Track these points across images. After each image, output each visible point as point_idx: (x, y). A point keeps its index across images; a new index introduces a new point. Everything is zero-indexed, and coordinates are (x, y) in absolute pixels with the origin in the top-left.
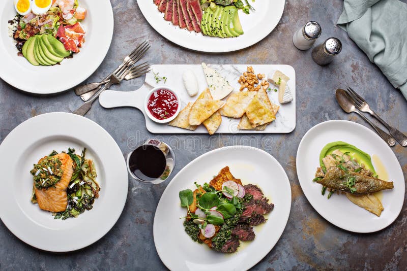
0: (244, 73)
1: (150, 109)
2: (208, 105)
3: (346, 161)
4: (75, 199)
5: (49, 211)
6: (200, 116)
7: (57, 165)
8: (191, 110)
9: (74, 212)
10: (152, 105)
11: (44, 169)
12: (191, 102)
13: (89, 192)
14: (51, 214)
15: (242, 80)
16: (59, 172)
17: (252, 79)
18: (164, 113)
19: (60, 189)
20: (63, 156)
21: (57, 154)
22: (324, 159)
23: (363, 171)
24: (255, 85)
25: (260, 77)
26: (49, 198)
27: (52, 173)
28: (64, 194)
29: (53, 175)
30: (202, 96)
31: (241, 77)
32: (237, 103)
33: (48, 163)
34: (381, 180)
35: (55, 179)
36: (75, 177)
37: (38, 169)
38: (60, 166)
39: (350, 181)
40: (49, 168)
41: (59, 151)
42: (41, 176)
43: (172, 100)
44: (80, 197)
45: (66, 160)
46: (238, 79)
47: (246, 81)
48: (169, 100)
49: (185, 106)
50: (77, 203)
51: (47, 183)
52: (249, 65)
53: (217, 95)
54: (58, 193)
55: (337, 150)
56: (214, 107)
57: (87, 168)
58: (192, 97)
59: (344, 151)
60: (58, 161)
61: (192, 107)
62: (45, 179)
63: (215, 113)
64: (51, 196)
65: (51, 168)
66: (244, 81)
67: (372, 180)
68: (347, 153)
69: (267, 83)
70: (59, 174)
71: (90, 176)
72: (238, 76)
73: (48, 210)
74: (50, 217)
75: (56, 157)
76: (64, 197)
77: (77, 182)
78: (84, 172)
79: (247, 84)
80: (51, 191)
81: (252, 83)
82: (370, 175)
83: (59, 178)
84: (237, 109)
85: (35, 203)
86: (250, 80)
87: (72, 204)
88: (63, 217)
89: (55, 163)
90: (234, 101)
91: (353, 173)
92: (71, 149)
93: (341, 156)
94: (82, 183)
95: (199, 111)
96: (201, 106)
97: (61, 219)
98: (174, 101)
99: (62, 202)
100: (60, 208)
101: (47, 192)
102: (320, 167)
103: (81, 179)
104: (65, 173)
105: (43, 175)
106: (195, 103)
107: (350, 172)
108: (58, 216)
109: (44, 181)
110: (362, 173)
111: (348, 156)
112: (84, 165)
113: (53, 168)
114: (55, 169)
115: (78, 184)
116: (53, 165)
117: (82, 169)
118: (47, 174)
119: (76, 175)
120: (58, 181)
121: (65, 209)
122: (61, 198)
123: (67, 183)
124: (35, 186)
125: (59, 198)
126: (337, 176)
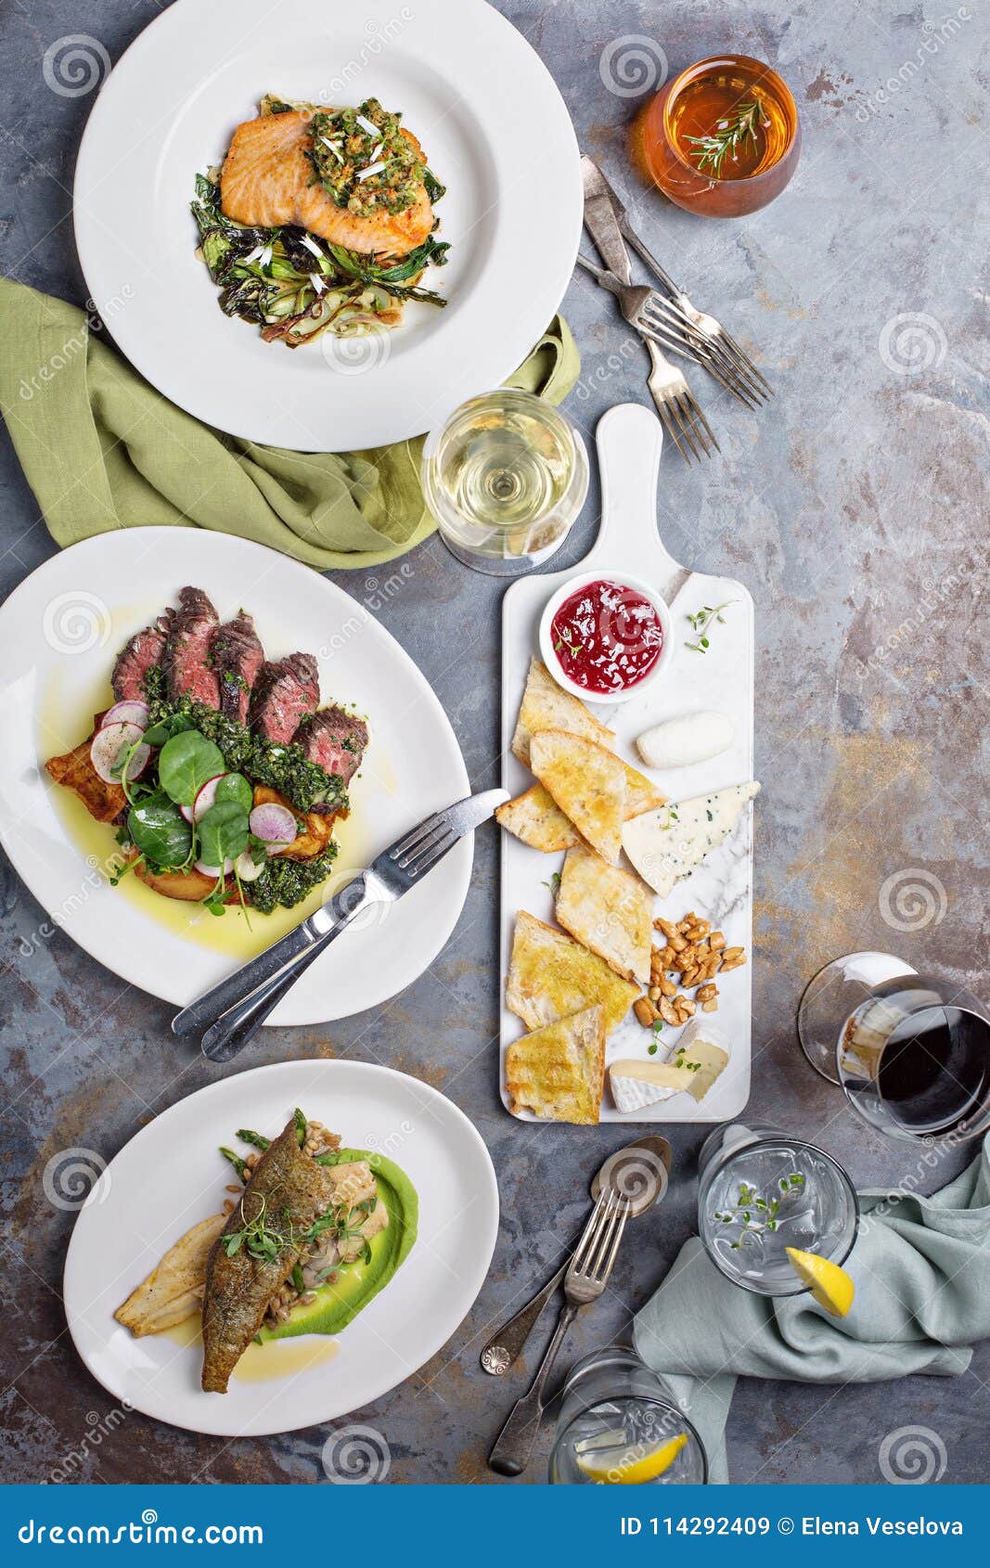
0: (719, 934)
1: (592, 592)
2: (603, 805)
4: (263, 255)
5: (226, 156)
6: (566, 772)
7: (390, 200)
8: (587, 741)
9: (218, 246)
10: (604, 599)
11: (379, 149)
12: (616, 739)
13: (283, 307)
14: (216, 162)
15: (694, 927)
16: (364, 201)
17: (698, 965)
18: (576, 642)
19: (303, 202)
20: (422, 220)
21: (433, 202)
24: (677, 976)
25: (707, 992)
26: (275, 160)
27: (363, 175)
28: (284, 215)
29: (355, 180)
30: (636, 782)
31: (706, 924)
32: (610, 908)
33: (399, 164)
35: (341, 185)
36: (342, 258)
37: (381, 129)
38: (388, 206)
40: (380, 167)
41: (442, 208)
42: (355, 136)
43: (622, 672)
44: (268, 271)
45: (408, 232)
46: (700, 914)
47: (690, 942)
48: (624, 661)
49: (601, 719)
50: (249, 260)
51: (325, 158)
52: (748, 953)
53: (639, 837)
54: (289, 194)
56: (597, 824)
57: (373, 304)
58: (635, 747)
60: (403, 202)
61: (596, 745)
62: (343, 149)
63: (574, 827)
64: (280, 169)
65: (379, 175)
66: (692, 936)
69: (684, 1017)
70: (355, 203)
71: (345, 315)
72: (711, 915)
73: (231, 154)
74: (206, 160)
75: (422, 196)
76: (273, 216)
77: (325, 266)
78: (357, 292)
79: (681, 944)
80: (296, 169)
81: (685, 962)
83: (343, 203)
84: (588, 905)
85: (259, 107)
86: (697, 957)
87: (244, 244)
88: (203, 206)
89: (397, 189)
90: (617, 894)
92: (447, 254)
94: (318, 283)
95: (580, 769)
96: (600, 778)
97: (195, 198)
98: (618, 678)
99: (257, 207)
100: (234, 197)
101: (297, 153)
103: (338, 281)
104: (363, 224)
105: (355, 145)
106: (611, 755)
107: (299, 1251)
108: (206, 187)
109: (334, 146)
112: (384, 297)
113: (379, 181)
114: (376, 188)
115: (315, 267)
116: (392, 182)
117: (371, 288)
118: (359, 161)
119: (349, 265)
120: (333, 197)
121: (231, 214)
122: (269, 204)
123: (324, 229)
124: (318, 111)
125: (270, 197)
126: (295, 1200)
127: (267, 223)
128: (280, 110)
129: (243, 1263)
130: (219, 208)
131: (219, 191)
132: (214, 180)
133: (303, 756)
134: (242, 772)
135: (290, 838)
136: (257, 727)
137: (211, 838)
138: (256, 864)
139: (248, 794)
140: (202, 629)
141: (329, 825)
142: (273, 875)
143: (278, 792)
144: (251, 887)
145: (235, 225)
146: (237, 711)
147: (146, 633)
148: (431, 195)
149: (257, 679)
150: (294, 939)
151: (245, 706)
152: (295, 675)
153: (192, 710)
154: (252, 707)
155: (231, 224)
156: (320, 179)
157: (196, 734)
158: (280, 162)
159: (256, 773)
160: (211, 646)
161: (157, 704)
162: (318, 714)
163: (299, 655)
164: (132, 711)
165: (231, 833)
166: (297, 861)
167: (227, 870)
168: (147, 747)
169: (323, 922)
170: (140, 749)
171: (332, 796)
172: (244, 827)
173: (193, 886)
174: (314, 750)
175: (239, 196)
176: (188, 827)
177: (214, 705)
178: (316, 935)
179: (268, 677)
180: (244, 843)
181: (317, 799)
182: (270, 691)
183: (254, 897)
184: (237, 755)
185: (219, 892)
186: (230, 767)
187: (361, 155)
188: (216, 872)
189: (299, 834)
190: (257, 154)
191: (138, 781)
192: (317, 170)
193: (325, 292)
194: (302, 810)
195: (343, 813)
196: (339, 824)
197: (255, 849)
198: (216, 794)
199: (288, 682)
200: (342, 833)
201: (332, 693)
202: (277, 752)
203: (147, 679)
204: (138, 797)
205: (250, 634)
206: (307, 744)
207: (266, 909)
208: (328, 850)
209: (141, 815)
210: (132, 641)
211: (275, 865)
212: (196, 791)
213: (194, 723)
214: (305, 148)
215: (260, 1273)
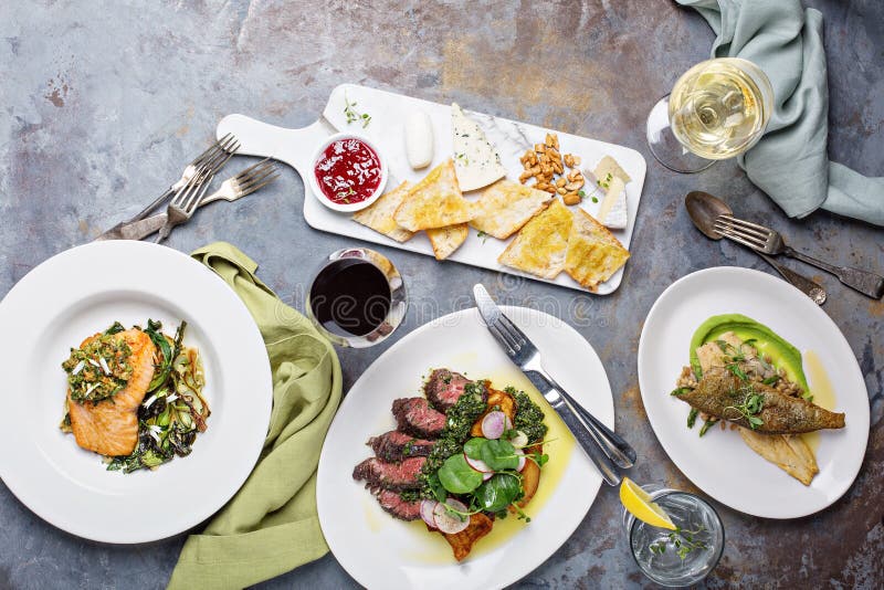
3: (747, 359)
4: (155, 431)
7: (122, 355)
9: (149, 457)
11: (92, 361)
13: (186, 419)
14: (100, 458)
16: (123, 371)
19: (123, 407)
20: (134, 336)
21: (124, 330)
22: (700, 350)
23: (782, 385)
26: (99, 424)
27: (108, 371)
28: (131, 418)
29: (111, 376)
33: (101, 350)
34: (819, 408)
35: (113, 384)
36: (157, 384)
37: (80, 360)
40: (103, 361)
41: (127, 324)
42: (84, 376)
44: (165, 428)
45: (141, 344)
50: (158, 439)
51: (97, 393)
54: (119, 415)
57: (184, 365)
59: (745, 336)
60: (124, 347)
62: (92, 383)
64: (103, 420)
65: (108, 361)
67: (799, 406)
68: (750, 342)
70: (124, 376)
71: (190, 382)
73: (95, 450)
74: (99, 464)
75: (120, 336)
76: (132, 425)
77: (161, 394)
78: (178, 375)
80: (104, 411)
82: (796, 394)
83: (124, 383)
85: (67, 433)
87: (149, 442)
88: (126, 466)
89: (116, 352)
91: (760, 385)
92: (155, 321)
93: (737, 346)
94: (173, 398)
97: (121, 471)
99: (126, 434)
100: (121, 448)
101: (95, 410)
103: (171, 386)
104: (137, 371)
105: (90, 376)
107: (755, 383)
108: (115, 465)
109: (91, 388)
111: (754, 348)
112: (180, 359)
113: (112, 361)
114: (115, 363)
115: (163, 399)
116: (112, 354)
117: (175, 366)
118: (99, 373)
119: (161, 380)
120: (121, 389)
121: (131, 449)
122: (125, 426)
123: (139, 395)
124: (70, 397)
125: (120, 426)
126: (725, 388)
127: (136, 428)
128: (69, 421)
129: (767, 414)
130: (127, 457)
131: (116, 457)
132: (110, 460)
133: (453, 407)
134: (463, 444)
135: (502, 415)
136: (436, 435)
137: (502, 463)
138: (518, 435)
139: (476, 440)
140: (378, 467)
141: (494, 392)
142: (524, 425)
143: (475, 422)
144: (531, 439)
145: (137, 447)
146: (426, 447)
147: (380, 501)
148: (119, 331)
149: (408, 434)
150: (562, 413)
151: (423, 442)
152: (405, 412)
153: (426, 474)
154: (424, 438)
155: (137, 450)
156: (110, 397)
157: (440, 471)
158: (99, 420)
159: (464, 435)
160: (388, 462)
161: (422, 495)
162: (428, 399)
163: (393, 409)
164: (427, 509)
165: (499, 451)
166: (516, 411)
167: (522, 453)
168: (448, 500)
169: (553, 395)
170: (449, 504)
171: (477, 390)
172: (496, 443)
173: (531, 473)
174: (450, 401)
175: (119, 445)
176: (495, 476)
177: (423, 460)
178: (561, 399)
179: (406, 428)
180: (505, 443)
181: (479, 399)
182: (415, 427)
183: (537, 436)
184: (453, 447)
185: (535, 458)
186: (460, 451)
187: (95, 372)
188: (523, 459)
189: (500, 410)
190: (95, 434)
191: (468, 506)
192: (105, 398)
193: (178, 394)
194: (486, 408)
195: (487, 384)
196: (494, 386)
197: (509, 436)
198: (476, 459)
199: (409, 416)
200: (499, 385)
201: (415, 390)
202: (451, 423)
203: (407, 501)
204: (478, 506)
205: (381, 438)
206: (447, 405)
207: (545, 430)
208: (509, 393)
209: (488, 504)
210: (386, 509)
211: (518, 424)
212: (474, 472)
213: (434, 472)
214: (92, 405)
215: (771, 403)
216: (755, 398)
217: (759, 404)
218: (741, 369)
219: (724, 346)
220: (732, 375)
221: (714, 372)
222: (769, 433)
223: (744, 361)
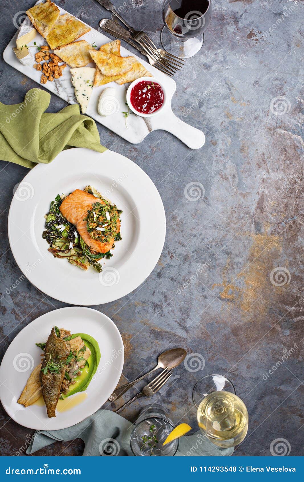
3: (78, 363)
22: (79, 338)
23: (67, 382)
34: (57, 403)
39: (54, 367)
55: (91, 353)
59: (90, 361)
67: (56, 393)
68: (87, 363)
82: (63, 390)
91: (64, 371)
93: (84, 357)
102: (71, 334)
107: (65, 368)
110: (64, 381)
111: (85, 366)
126: (60, 353)
129: (50, 376)
215: (56, 377)
216: (57, 369)
217: (54, 371)
218: (72, 360)
219: (83, 350)
220: (67, 355)
221: (67, 346)
222: (41, 378)
223: (76, 361)
